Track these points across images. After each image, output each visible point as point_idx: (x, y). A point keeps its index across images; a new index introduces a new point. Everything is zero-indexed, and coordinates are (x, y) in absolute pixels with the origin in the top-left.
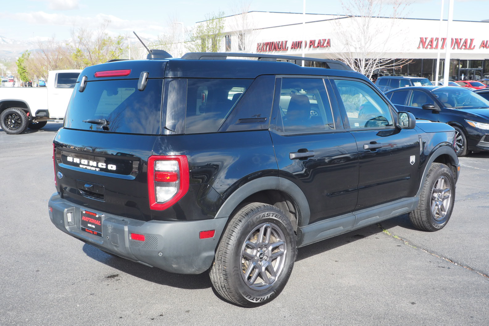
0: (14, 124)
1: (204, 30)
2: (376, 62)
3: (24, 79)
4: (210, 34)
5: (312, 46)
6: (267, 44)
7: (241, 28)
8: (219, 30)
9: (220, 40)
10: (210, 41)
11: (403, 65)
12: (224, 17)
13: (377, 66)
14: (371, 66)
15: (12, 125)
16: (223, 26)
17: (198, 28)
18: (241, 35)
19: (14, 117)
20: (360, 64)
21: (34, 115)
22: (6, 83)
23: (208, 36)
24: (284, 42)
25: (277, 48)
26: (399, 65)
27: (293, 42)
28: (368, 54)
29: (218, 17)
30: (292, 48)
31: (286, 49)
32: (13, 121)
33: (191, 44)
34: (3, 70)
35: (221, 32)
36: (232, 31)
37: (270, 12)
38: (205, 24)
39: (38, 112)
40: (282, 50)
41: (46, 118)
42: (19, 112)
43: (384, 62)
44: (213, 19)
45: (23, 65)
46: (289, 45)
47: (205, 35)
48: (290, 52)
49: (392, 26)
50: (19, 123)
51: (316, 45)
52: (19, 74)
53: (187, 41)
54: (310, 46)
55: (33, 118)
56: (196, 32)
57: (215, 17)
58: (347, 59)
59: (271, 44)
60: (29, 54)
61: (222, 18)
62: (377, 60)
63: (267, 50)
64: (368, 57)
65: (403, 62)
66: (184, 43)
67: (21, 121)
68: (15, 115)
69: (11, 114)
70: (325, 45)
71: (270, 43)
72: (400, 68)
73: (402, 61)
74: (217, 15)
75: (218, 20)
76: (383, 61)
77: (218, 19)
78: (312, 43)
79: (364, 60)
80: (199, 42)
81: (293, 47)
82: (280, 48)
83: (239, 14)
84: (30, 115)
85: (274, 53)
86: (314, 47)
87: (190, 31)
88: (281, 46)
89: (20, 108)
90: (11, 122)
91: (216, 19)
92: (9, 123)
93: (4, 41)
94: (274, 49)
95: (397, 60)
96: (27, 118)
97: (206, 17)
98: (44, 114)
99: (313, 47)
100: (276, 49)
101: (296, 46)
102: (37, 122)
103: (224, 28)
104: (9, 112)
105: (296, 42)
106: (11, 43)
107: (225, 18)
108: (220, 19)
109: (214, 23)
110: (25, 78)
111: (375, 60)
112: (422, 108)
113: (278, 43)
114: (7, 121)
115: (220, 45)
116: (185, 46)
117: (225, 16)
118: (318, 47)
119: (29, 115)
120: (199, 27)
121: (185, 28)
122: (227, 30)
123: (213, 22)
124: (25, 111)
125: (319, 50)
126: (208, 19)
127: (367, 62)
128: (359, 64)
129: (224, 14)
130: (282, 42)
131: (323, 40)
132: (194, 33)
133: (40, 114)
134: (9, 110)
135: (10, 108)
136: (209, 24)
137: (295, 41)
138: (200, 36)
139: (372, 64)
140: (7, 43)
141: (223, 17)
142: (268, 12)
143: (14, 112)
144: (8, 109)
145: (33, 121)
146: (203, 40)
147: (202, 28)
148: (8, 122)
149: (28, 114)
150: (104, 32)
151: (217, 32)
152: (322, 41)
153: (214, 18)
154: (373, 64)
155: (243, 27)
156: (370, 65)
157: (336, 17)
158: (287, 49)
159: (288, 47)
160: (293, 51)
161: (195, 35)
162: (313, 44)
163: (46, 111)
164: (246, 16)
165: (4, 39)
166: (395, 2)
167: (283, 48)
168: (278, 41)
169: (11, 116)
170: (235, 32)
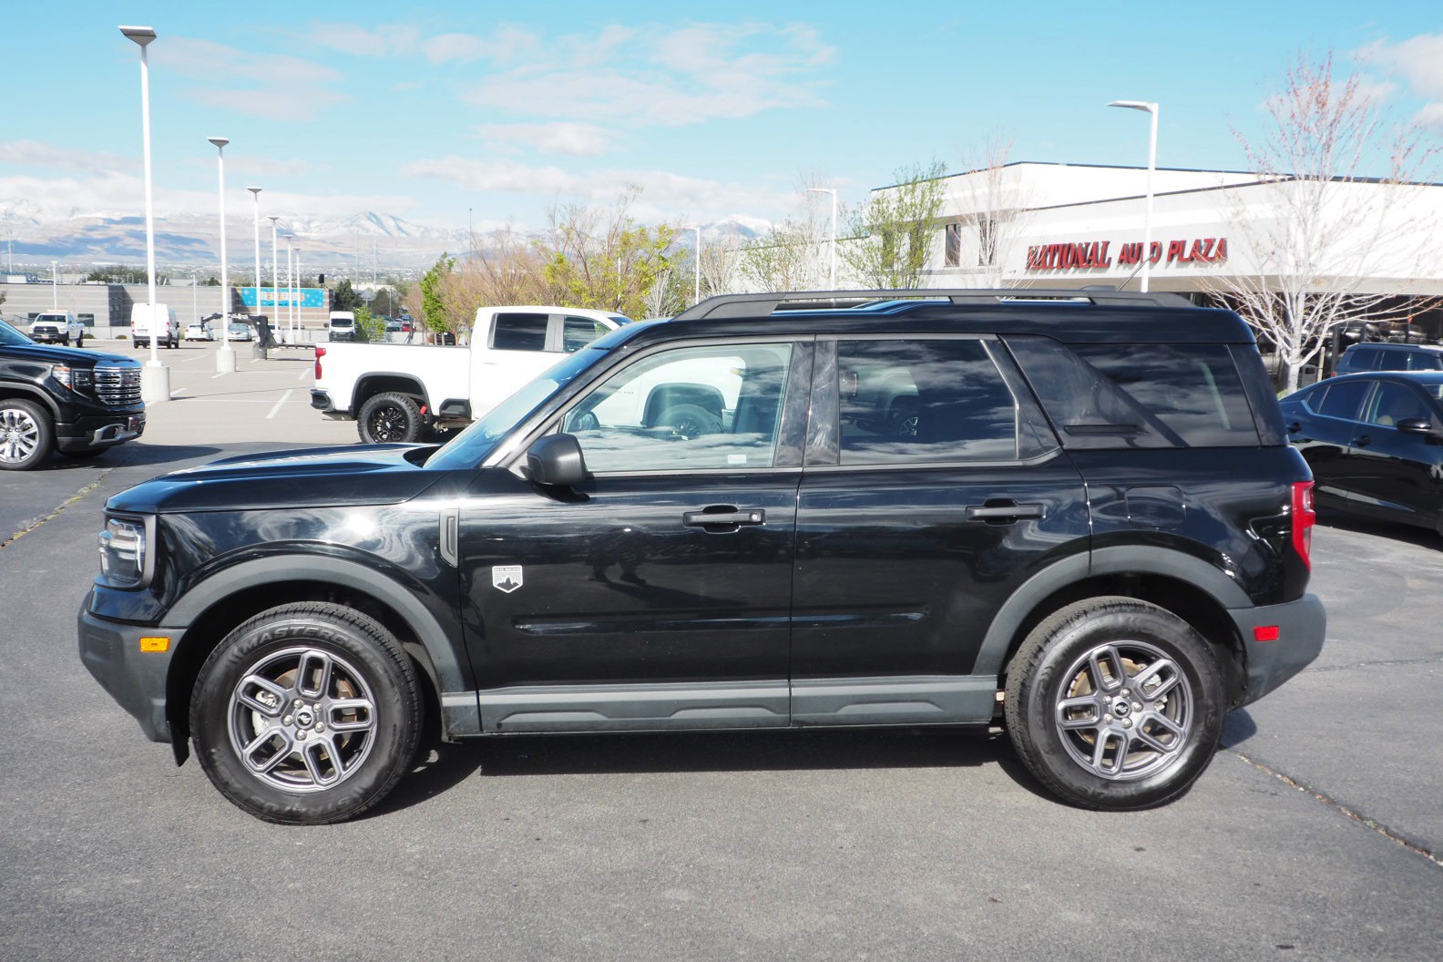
0: (390, 430)
1: (891, 211)
2: (1338, 303)
3: (436, 326)
4: (905, 220)
5: (1176, 258)
6: (1053, 249)
7: (983, 208)
8: (931, 210)
9: (929, 237)
10: (906, 240)
11: (1414, 315)
12: (944, 177)
13: (1339, 316)
14: (1320, 313)
15: (385, 433)
16: (941, 201)
17: (876, 206)
18: (987, 226)
19: (392, 415)
20: (1292, 309)
21: (436, 411)
22: (394, 334)
23: (901, 227)
24: (1101, 245)
25: (1081, 260)
26: (1405, 313)
27: (1125, 246)
28: (1316, 281)
29: (929, 177)
30: (1121, 261)
31: (1104, 264)
32: (388, 424)
33: (854, 246)
34: (393, 302)
35: (934, 216)
36: (958, 214)
37: (1069, 165)
38: (893, 194)
39: (448, 404)
40: (1093, 265)
41: (464, 419)
42: (403, 404)
43: (1358, 304)
44: (914, 183)
45: (436, 290)
46: (1114, 253)
47: (892, 223)
48: (1116, 272)
49: (1387, 207)
50: (401, 430)
51: (1187, 254)
52: (425, 312)
53: (845, 237)
54: (1171, 257)
55: (434, 419)
56: (868, 215)
57: (920, 176)
58: (1256, 293)
59: (1066, 249)
60: (451, 264)
61: (939, 178)
62: (1340, 298)
63: (1055, 264)
64: (1313, 290)
65: (1417, 305)
66: (835, 243)
67: (407, 424)
68: (395, 410)
69: (385, 407)
70: (1211, 254)
71: (1064, 246)
72: (1406, 321)
73: (1414, 303)
74: (926, 171)
75: (929, 184)
76: (1356, 302)
77: (929, 181)
78: (1177, 248)
79: (1302, 299)
80: (877, 240)
81: (1124, 257)
82: (1090, 261)
83: (979, 171)
84: (428, 411)
85: (1074, 272)
86: (1181, 259)
87: (854, 212)
88: (1091, 254)
89: (405, 395)
90: (384, 426)
91: (925, 181)
92: (379, 429)
93: (400, 229)
94: (1073, 263)
95: (1400, 299)
96: (420, 419)
97: (897, 176)
98: (460, 409)
99: (1179, 259)
100: (1078, 263)
101: (1133, 255)
102: (446, 430)
103: (943, 204)
104: (381, 402)
105: (1133, 245)
106: (417, 234)
107: (946, 181)
108: (934, 180)
109: (918, 192)
110: (440, 322)
111: (1333, 299)
112: (1396, 429)
113: (1084, 246)
114: (376, 423)
115: (930, 249)
116: (839, 250)
117: (947, 173)
118: (1191, 259)
119: (426, 412)
120: (878, 202)
121: (841, 207)
122: (948, 211)
123: (913, 191)
124: (415, 400)
125: (1195, 267)
126: (903, 182)
127: (1309, 304)
128: (1289, 307)
129: (944, 170)
130: (1096, 245)
131: (1205, 240)
132: (863, 217)
133: (452, 410)
134: (381, 399)
135: (383, 394)
136: (903, 196)
137: (1130, 242)
138: (880, 226)
139: (1324, 310)
140: (407, 234)
141: (941, 176)
142: (1063, 164)
143: (393, 402)
144: (379, 395)
145: (435, 426)
146: (888, 236)
147: (885, 205)
148: (376, 427)
149: (424, 408)
150: (624, 216)
151: (923, 216)
152: (1203, 243)
153: (919, 179)
154: (1328, 308)
155: (990, 203)
156: (1317, 313)
157: (1253, 179)
158: (1108, 265)
159: (1110, 259)
160: (1124, 268)
161: (866, 223)
162: (1178, 252)
163: (465, 404)
164: (998, 175)
165: (401, 225)
166: (1397, 144)
167: (1097, 261)
168: (1083, 241)
169: (385, 412)
170: (967, 216)
